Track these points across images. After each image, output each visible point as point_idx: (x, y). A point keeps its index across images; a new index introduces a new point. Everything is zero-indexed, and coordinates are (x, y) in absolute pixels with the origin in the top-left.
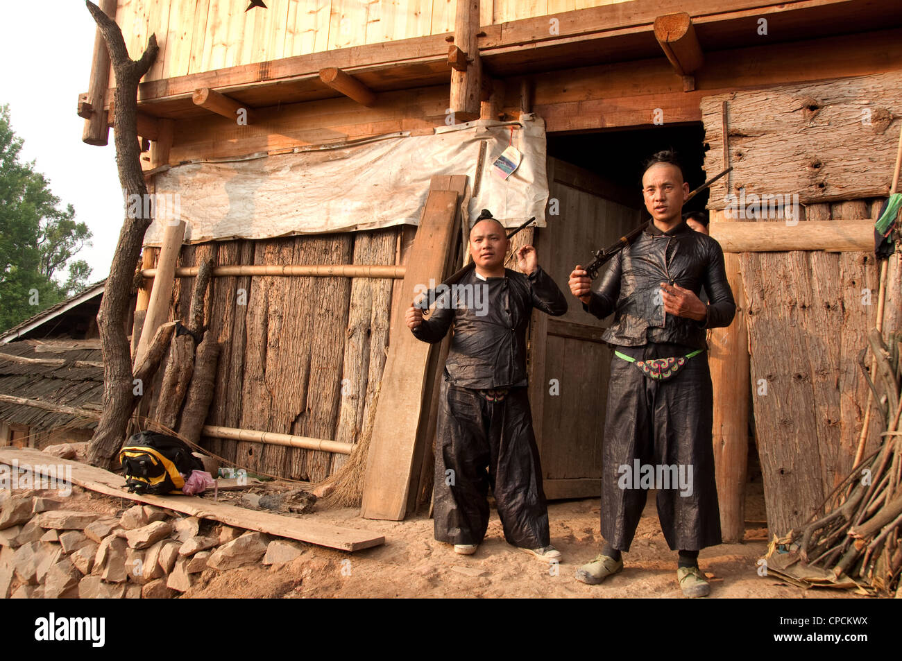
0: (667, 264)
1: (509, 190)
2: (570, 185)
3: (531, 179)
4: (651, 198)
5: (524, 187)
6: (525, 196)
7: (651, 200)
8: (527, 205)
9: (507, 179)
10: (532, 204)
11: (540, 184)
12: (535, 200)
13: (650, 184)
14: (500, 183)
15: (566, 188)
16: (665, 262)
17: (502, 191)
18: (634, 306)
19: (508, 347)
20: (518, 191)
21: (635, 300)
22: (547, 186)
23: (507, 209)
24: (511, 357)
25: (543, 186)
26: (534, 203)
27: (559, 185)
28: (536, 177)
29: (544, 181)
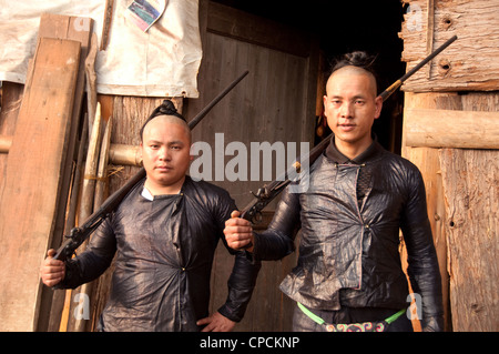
0: (360, 205)
1: (150, 46)
2: (227, 35)
3: (179, 32)
4: (336, 112)
5: (170, 43)
6: (170, 56)
7: (335, 114)
8: (174, 69)
9: (147, 31)
10: (180, 67)
11: (192, 41)
12: (184, 62)
13: (337, 94)
14: (138, 35)
15: (221, 39)
16: (356, 203)
17: (142, 46)
18: (320, 258)
19: (174, 295)
20: (162, 49)
21: (322, 252)
22: (200, 43)
23: (148, 72)
24: (177, 308)
25: (195, 44)
26: (182, 66)
27: (213, 36)
28: (185, 32)
29: (196, 37)
